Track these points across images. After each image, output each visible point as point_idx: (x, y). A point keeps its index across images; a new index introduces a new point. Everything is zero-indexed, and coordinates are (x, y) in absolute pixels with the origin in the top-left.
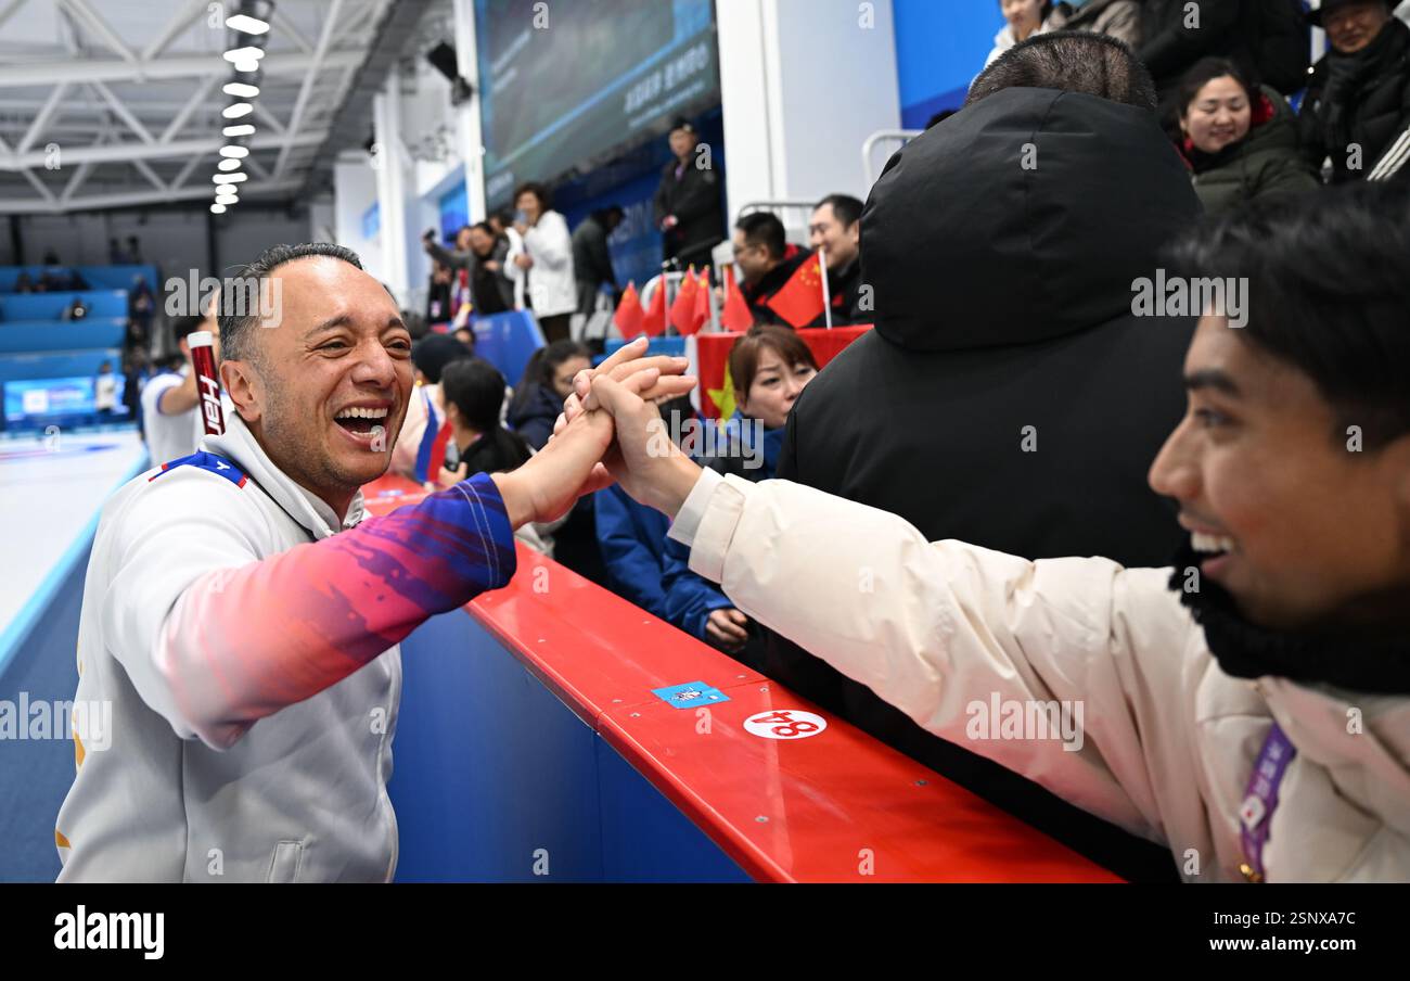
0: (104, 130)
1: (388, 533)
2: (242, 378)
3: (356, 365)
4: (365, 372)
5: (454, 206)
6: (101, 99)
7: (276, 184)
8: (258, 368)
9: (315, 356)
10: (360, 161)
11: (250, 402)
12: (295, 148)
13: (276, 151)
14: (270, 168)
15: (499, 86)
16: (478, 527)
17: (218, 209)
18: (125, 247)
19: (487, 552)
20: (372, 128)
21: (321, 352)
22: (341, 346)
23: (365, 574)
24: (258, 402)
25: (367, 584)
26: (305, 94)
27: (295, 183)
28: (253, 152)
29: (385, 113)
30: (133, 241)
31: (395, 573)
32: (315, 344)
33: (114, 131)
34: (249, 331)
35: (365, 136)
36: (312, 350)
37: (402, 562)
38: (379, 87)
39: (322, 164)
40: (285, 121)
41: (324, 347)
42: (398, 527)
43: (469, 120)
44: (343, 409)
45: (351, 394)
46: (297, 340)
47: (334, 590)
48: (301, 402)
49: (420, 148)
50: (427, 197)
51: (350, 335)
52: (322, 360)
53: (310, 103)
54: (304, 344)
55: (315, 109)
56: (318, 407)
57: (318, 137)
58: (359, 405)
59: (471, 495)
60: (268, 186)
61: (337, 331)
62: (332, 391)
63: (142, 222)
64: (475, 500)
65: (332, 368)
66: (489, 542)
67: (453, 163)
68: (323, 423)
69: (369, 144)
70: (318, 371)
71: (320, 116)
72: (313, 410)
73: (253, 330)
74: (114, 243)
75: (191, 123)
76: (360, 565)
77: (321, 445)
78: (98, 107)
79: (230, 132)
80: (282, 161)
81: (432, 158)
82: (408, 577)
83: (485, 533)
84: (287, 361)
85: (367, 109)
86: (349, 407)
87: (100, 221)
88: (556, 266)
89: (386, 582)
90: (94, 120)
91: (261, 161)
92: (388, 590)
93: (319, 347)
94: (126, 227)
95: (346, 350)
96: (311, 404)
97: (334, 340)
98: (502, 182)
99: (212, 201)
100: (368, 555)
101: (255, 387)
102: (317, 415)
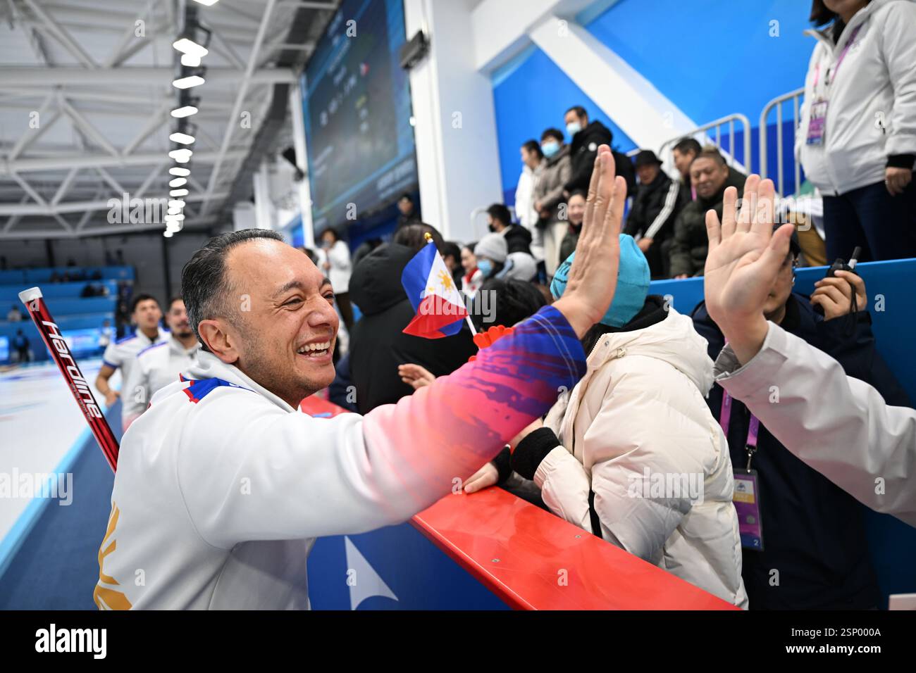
0: (101, 191)
1: (501, 369)
2: (219, 331)
3: (310, 313)
4: (318, 318)
5: (298, 233)
6: (98, 174)
7: (200, 220)
8: (234, 324)
9: (283, 310)
10: (247, 208)
11: (228, 349)
12: (211, 201)
13: (200, 203)
14: (197, 211)
15: (318, 173)
16: (561, 352)
17: (168, 234)
18: (114, 256)
19: (569, 368)
20: (253, 191)
21: (286, 307)
22: (298, 301)
23: (494, 403)
24: (236, 348)
25: (497, 411)
26: (216, 172)
27: (212, 219)
28: (188, 204)
29: (260, 184)
30: (119, 253)
31: (514, 398)
32: (281, 302)
33: (107, 192)
34: (223, 298)
35: (250, 194)
36: (279, 307)
37: (516, 389)
38: (256, 169)
39: (227, 210)
40: (205, 186)
41: (285, 304)
42: (508, 363)
43: (304, 189)
44: (303, 346)
45: (308, 335)
46: (267, 301)
47: (476, 420)
48: (276, 344)
49: (279, 203)
50: (285, 228)
51: (302, 294)
52: (288, 313)
53: (220, 176)
54: (272, 303)
55: (222, 180)
56: (288, 346)
57: (223, 195)
58: (315, 342)
59: (551, 329)
60: (197, 221)
61: (295, 291)
62: (296, 335)
63: (124, 241)
64: (554, 333)
65: (294, 318)
66: (570, 361)
67: (297, 210)
68: (292, 356)
69: (253, 200)
70: (287, 320)
71: (225, 184)
72: (285, 348)
73: (226, 297)
74: (108, 254)
75: (152, 186)
76: (489, 398)
77: (292, 370)
78: (96, 179)
79: (173, 193)
80: (204, 208)
81: (285, 207)
82: (523, 399)
83: (566, 354)
84: (260, 316)
85: (250, 181)
86: (308, 343)
87: (99, 242)
88: (343, 268)
89: (509, 406)
90: (94, 185)
91: (192, 208)
92: (510, 411)
93: (284, 304)
94: (115, 245)
95: (302, 303)
96: (283, 345)
97: (293, 298)
98: (321, 222)
99: (164, 229)
100: (493, 389)
101: (232, 337)
102: (288, 351)
